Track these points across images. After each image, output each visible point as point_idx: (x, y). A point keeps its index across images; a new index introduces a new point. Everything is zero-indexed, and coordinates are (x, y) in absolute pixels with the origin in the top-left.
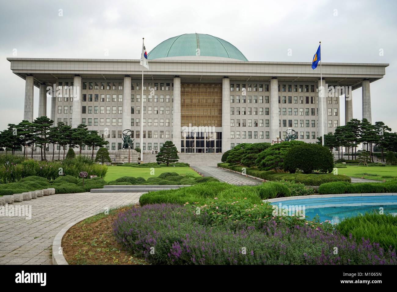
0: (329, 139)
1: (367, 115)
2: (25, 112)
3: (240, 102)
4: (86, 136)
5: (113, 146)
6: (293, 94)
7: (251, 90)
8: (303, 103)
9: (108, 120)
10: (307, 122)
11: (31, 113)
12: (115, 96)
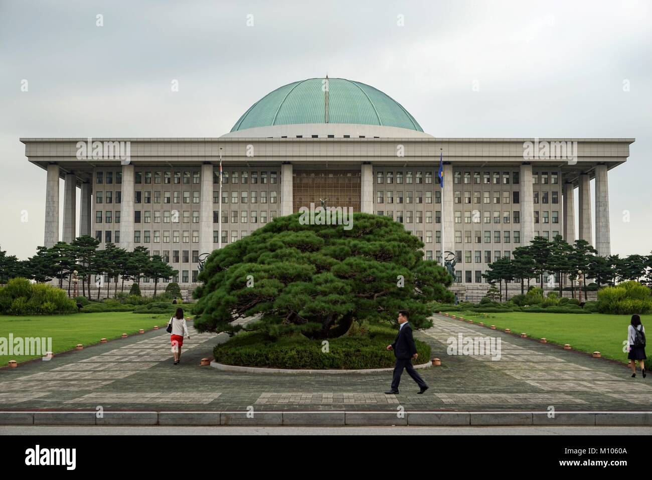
0: (502, 266)
1: (602, 222)
2: (46, 222)
3: (392, 202)
4: (147, 264)
5: (185, 275)
6: (483, 187)
7: (411, 182)
8: (499, 203)
9: (176, 234)
10: (507, 235)
11: (56, 223)
12: (187, 194)
